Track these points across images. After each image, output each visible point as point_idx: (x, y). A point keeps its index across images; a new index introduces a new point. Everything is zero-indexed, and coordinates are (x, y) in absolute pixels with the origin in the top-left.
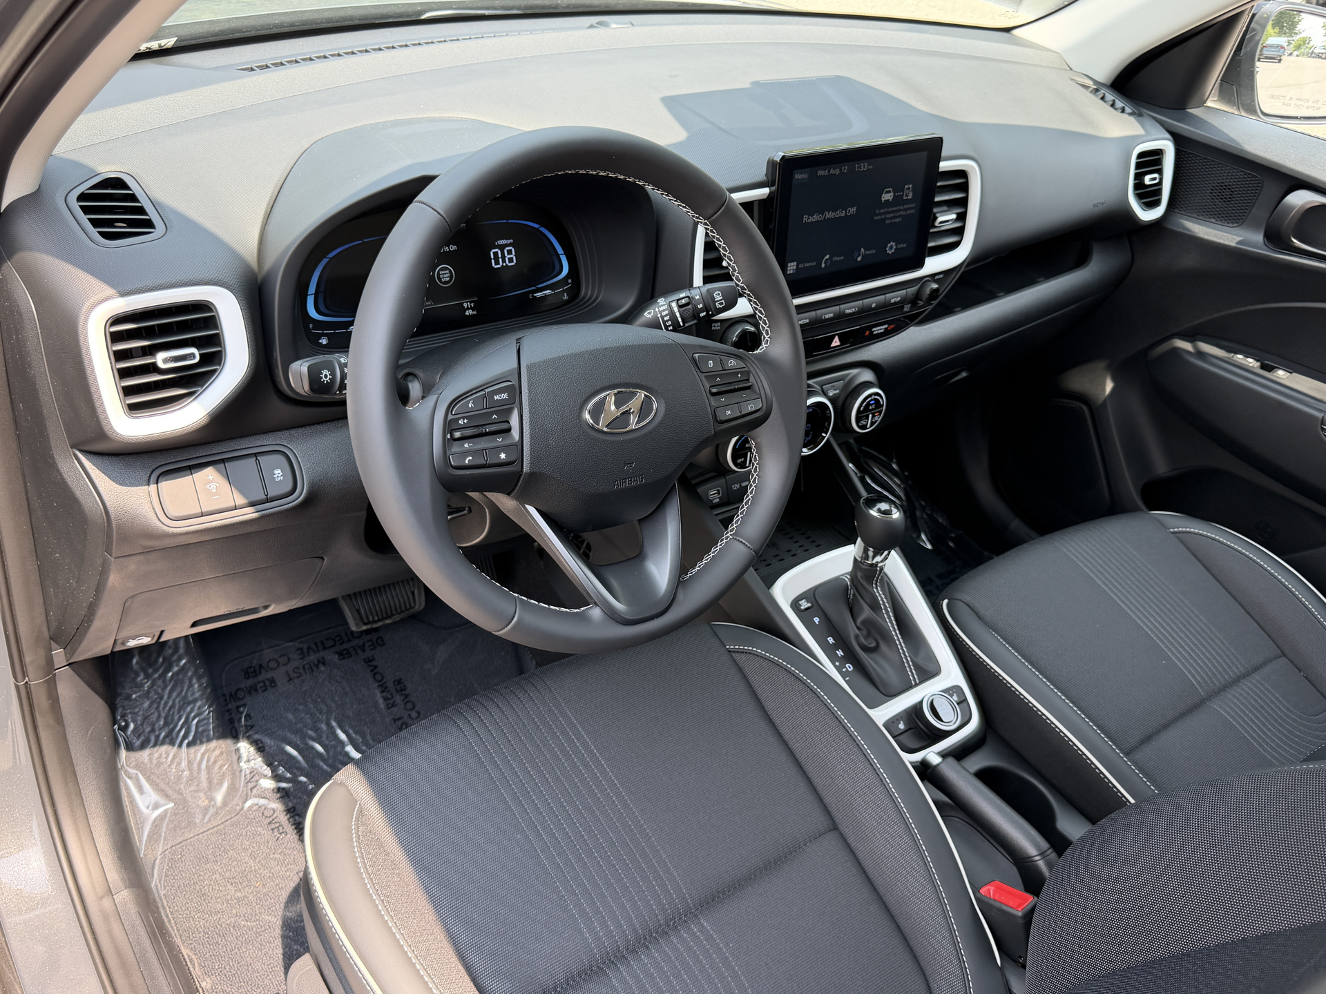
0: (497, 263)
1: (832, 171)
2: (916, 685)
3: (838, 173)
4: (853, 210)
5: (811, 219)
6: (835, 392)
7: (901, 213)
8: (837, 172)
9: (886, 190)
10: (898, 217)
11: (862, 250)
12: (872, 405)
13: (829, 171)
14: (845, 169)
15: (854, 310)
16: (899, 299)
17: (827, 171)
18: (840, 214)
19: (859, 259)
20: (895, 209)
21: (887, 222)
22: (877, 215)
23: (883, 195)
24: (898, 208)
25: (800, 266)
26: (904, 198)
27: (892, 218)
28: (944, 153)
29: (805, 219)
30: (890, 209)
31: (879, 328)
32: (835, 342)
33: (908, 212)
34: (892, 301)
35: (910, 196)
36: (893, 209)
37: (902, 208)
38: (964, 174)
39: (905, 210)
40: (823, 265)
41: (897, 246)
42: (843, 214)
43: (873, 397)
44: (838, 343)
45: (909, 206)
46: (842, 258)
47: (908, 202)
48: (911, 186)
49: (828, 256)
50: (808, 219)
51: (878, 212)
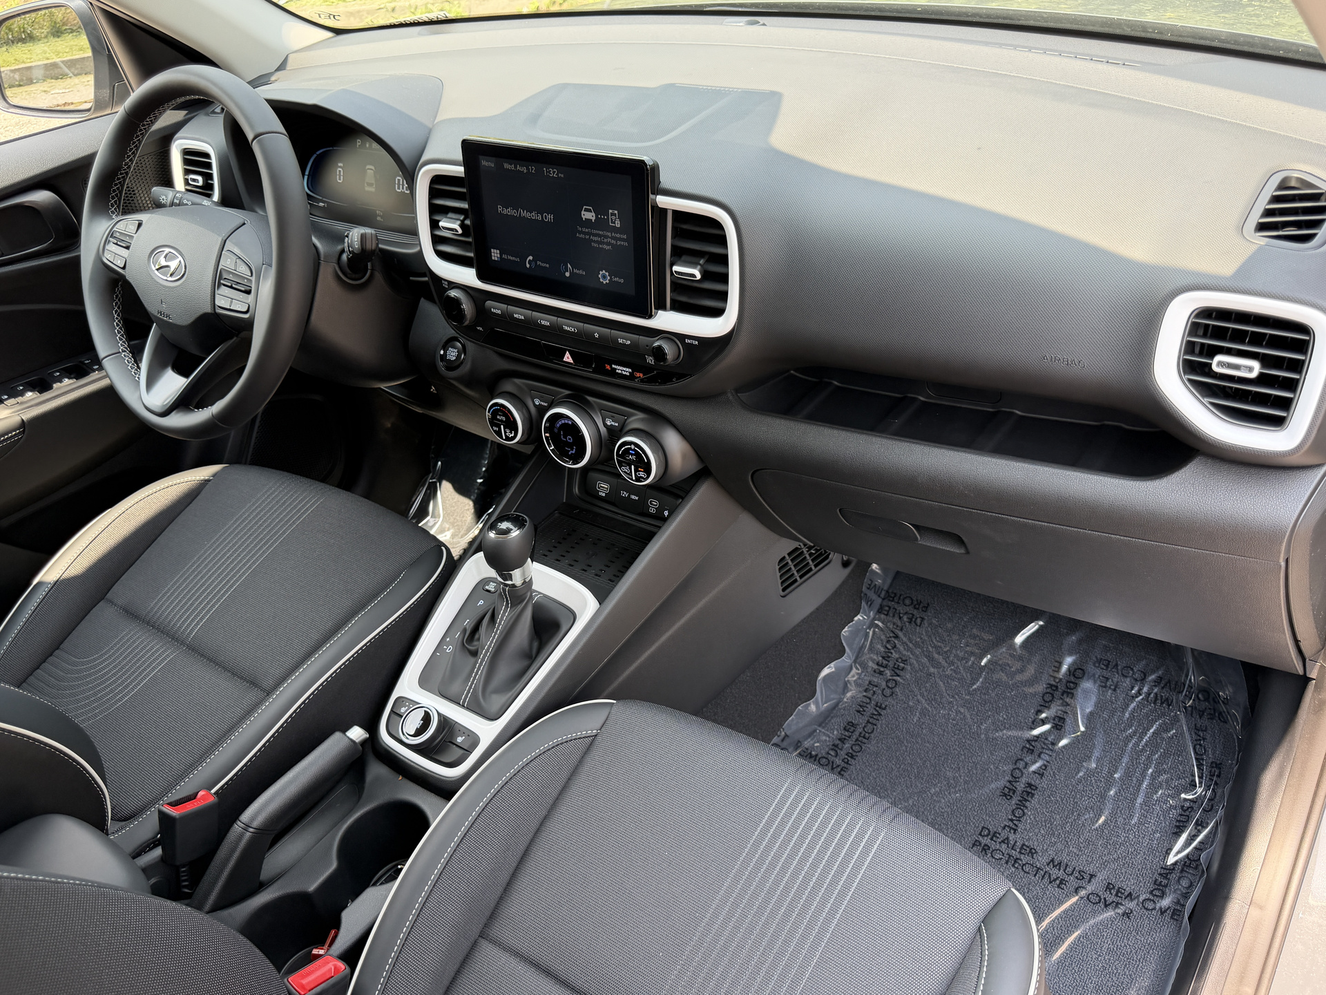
0: (399, 188)
1: (518, 168)
2: (462, 705)
3: (525, 171)
4: (550, 217)
5: (505, 212)
7: (610, 240)
8: (525, 169)
9: (584, 207)
10: (608, 244)
11: (569, 266)
12: (632, 455)
14: (532, 169)
15: (573, 329)
16: (629, 342)
17: (513, 166)
18: (534, 216)
19: (568, 274)
20: (601, 233)
21: (593, 244)
22: (579, 232)
23: (583, 212)
24: (606, 233)
25: (503, 256)
26: (611, 224)
27: (598, 242)
29: (500, 209)
30: (595, 232)
31: (621, 368)
32: (568, 358)
33: (619, 243)
34: (620, 341)
35: (618, 224)
36: (598, 232)
37: (609, 234)
38: (716, 224)
39: (612, 238)
40: (528, 266)
41: (611, 278)
42: (540, 218)
43: (633, 447)
44: (571, 360)
45: (618, 235)
46: (548, 266)
47: (615, 229)
48: (616, 212)
49: (531, 258)
50: (503, 210)
51: (580, 229)
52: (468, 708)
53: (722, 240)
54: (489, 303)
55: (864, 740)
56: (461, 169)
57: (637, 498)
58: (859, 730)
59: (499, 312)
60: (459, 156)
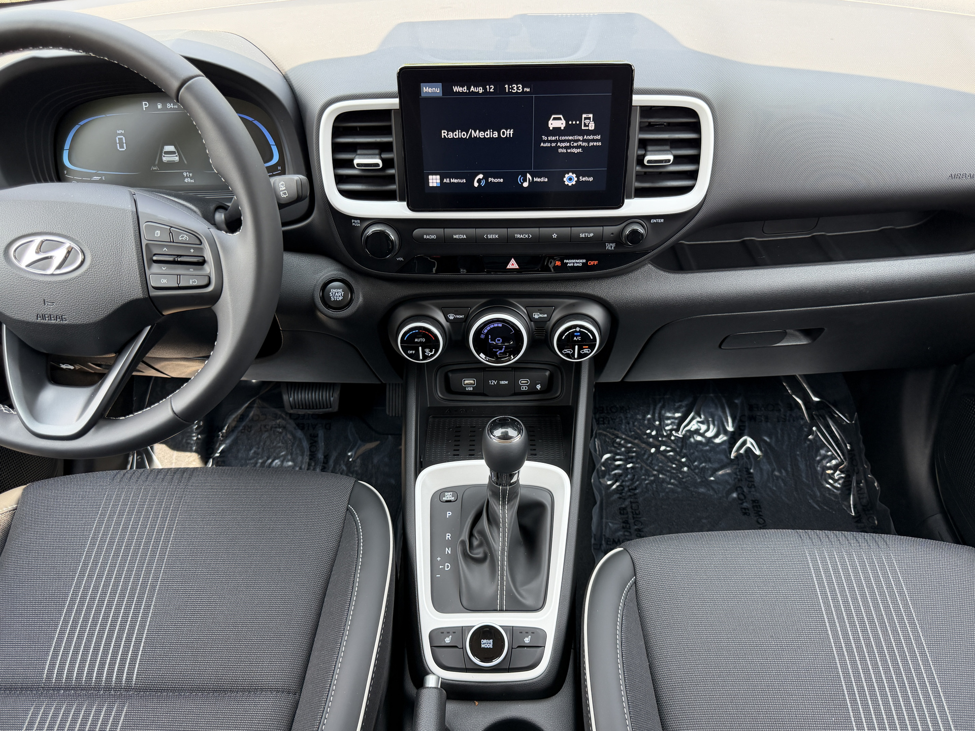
1: (472, 89)
2: (501, 610)
3: (481, 92)
4: (509, 133)
5: (451, 135)
6: (541, 316)
7: (580, 143)
8: (480, 90)
9: (553, 116)
10: (577, 147)
11: (529, 176)
12: (577, 336)
13: (469, 88)
14: (490, 88)
15: (527, 236)
16: (592, 235)
17: (465, 88)
18: (488, 134)
19: (526, 185)
20: (571, 138)
21: (560, 150)
22: (545, 142)
23: (550, 122)
24: (576, 137)
25: (445, 181)
26: (583, 128)
27: (566, 148)
28: (637, 84)
29: (444, 133)
30: (563, 138)
31: (574, 261)
32: (513, 265)
33: (591, 144)
34: (582, 235)
35: (592, 126)
36: (567, 138)
37: (581, 138)
38: (691, 113)
39: (584, 141)
40: (476, 184)
41: (578, 179)
42: (496, 135)
43: (578, 329)
44: (516, 266)
45: (591, 137)
46: (502, 180)
47: (589, 132)
48: (591, 116)
49: (481, 176)
50: (448, 135)
51: (546, 138)
52: (507, 611)
53: (696, 127)
54: (417, 232)
55: (638, 516)
56: (396, 101)
57: (507, 382)
58: (629, 510)
59: (433, 237)
60: (394, 87)
